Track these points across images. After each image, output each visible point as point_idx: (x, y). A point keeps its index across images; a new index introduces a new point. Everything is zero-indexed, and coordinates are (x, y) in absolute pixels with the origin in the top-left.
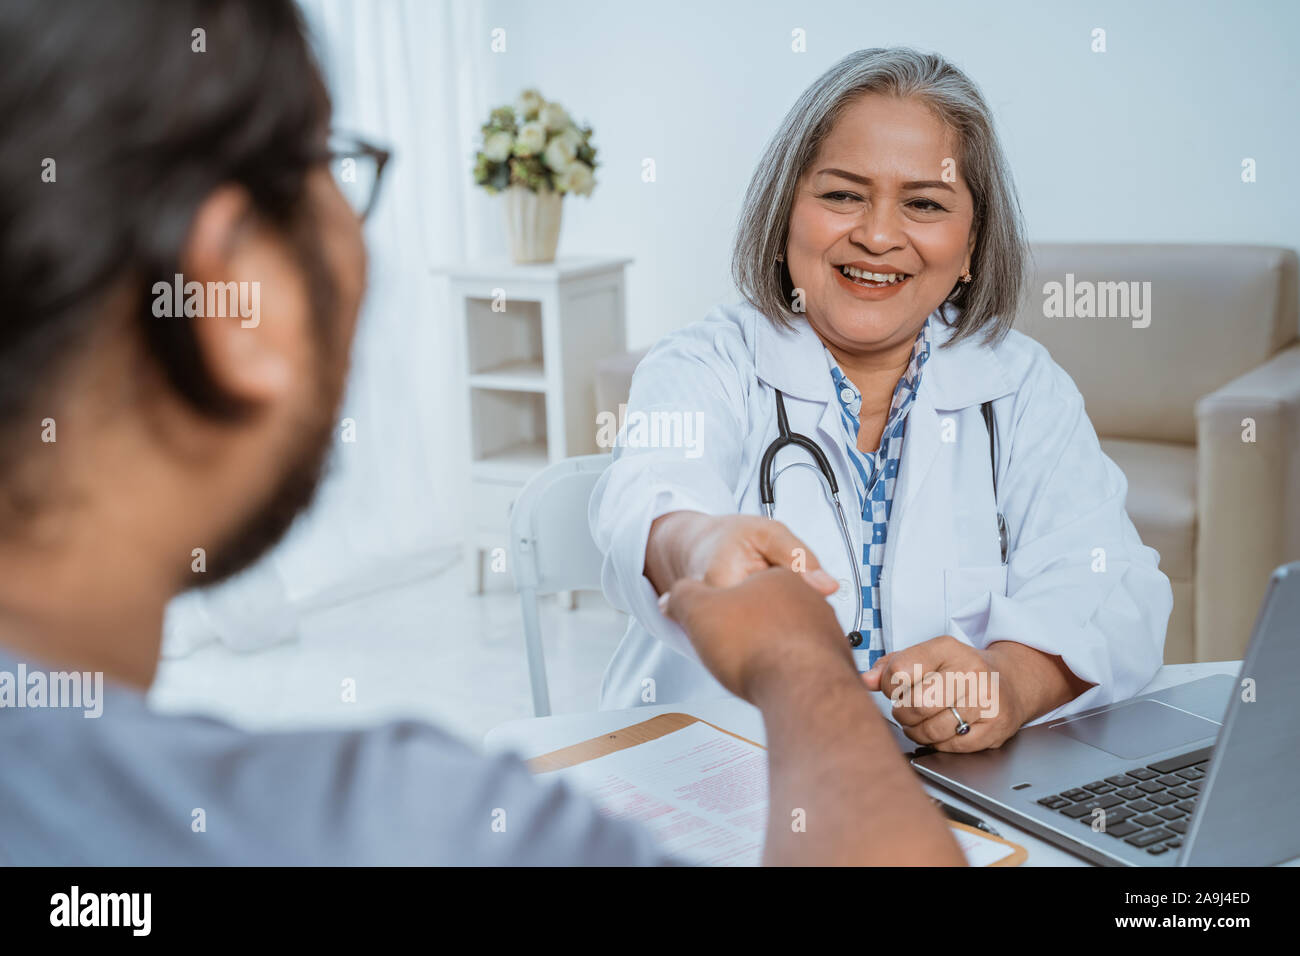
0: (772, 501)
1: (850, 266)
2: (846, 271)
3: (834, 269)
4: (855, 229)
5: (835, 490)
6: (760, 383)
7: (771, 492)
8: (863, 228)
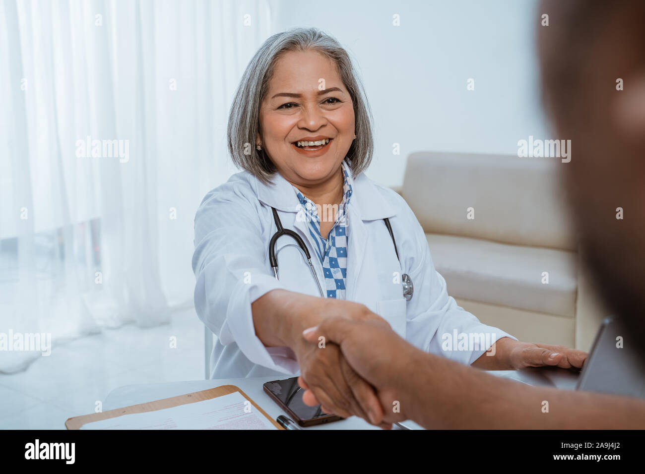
0: (276, 265)
1: (300, 141)
2: (299, 144)
3: (292, 145)
4: (299, 121)
5: (309, 257)
6: (262, 204)
7: (275, 261)
8: (304, 120)
